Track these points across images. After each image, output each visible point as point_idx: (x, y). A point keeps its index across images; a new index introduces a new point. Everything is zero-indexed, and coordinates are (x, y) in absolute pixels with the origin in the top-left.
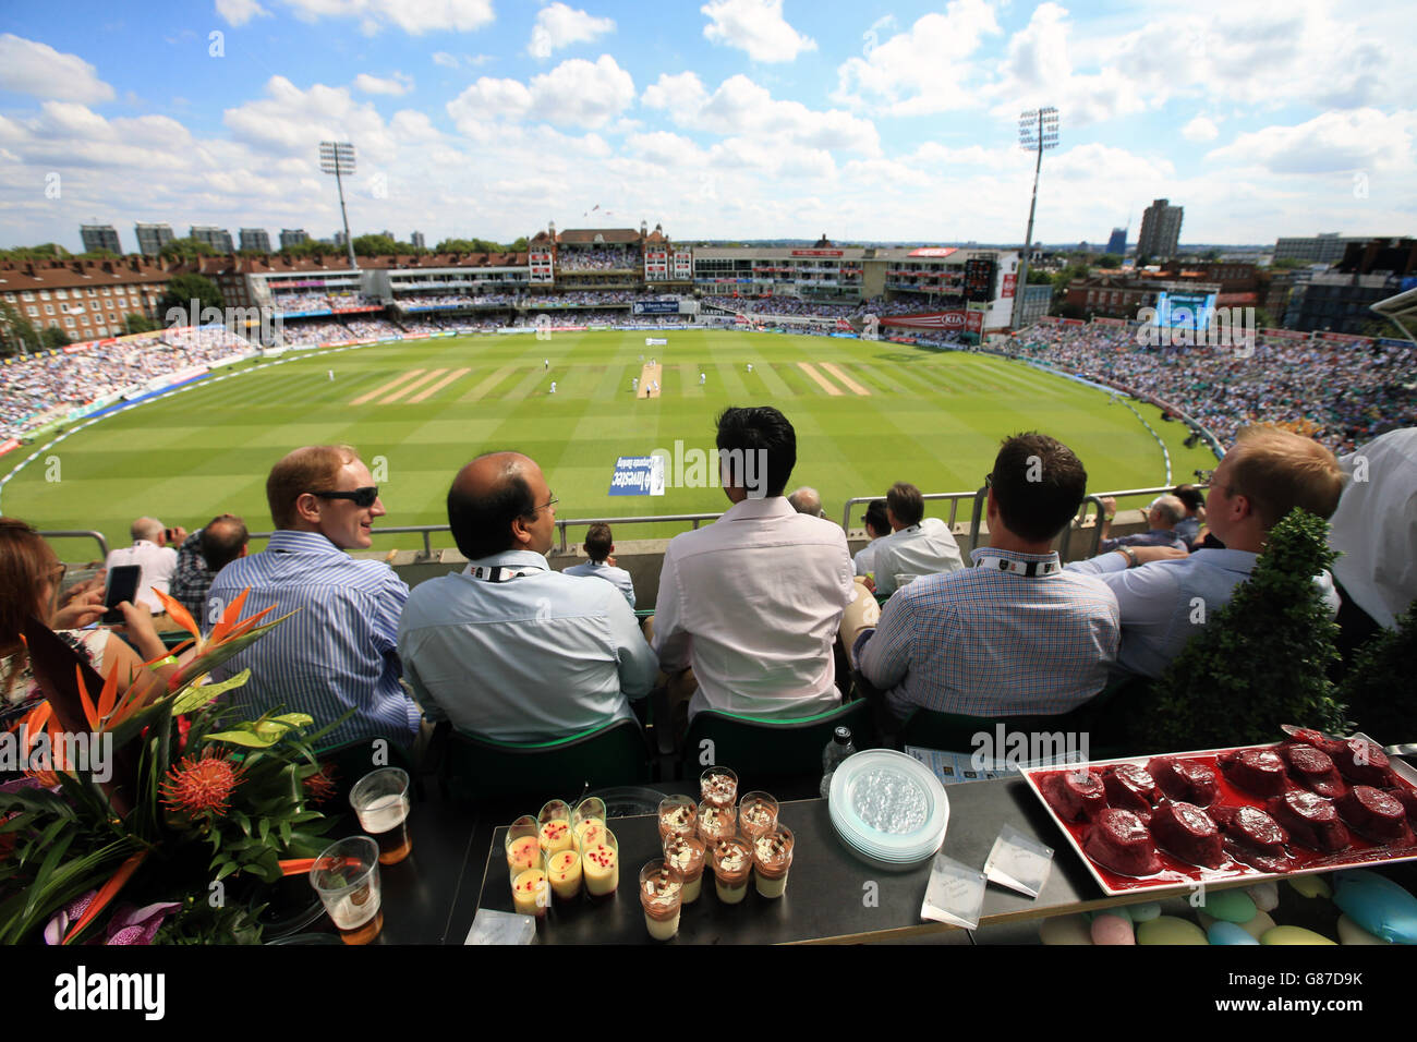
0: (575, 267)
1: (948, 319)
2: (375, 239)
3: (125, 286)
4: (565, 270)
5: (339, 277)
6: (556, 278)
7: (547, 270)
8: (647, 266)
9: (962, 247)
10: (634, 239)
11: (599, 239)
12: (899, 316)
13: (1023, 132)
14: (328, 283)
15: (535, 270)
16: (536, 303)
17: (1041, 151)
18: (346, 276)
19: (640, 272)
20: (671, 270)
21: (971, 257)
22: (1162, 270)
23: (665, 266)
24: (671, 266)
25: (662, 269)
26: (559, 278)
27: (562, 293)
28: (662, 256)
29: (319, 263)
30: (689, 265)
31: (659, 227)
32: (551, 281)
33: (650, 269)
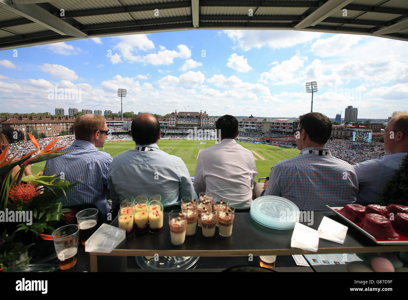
0: (181, 122)
1: (289, 139)
2: (129, 113)
3: (63, 123)
4: (179, 123)
5: (118, 123)
6: (176, 125)
7: (174, 122)
8: (201, 122)
9: (292, 119)
10: (198, 115)
11: (189, 115)
12: (274, 138)
13: (307, 88)
14: (115, 124)
15: (170, 122)
16: (170, 131)
17: (313, 93)
18: (120, 122)
19: (200, 124)
20: (208, 123)
21: (294, 121)
22: (353, 125)
23: (207, 122)
24: (208, 122)
25: (206, 123)
26: (177, 125)
27: (178, 129)
28: (206, 120)
29: (113, 119)
30: (213, 122)
31: (205, 112)
32: (175, 125)
33: (202, 123)
